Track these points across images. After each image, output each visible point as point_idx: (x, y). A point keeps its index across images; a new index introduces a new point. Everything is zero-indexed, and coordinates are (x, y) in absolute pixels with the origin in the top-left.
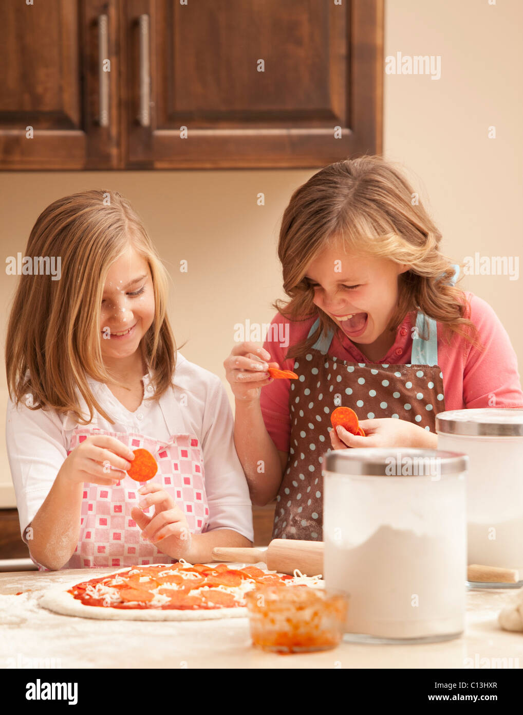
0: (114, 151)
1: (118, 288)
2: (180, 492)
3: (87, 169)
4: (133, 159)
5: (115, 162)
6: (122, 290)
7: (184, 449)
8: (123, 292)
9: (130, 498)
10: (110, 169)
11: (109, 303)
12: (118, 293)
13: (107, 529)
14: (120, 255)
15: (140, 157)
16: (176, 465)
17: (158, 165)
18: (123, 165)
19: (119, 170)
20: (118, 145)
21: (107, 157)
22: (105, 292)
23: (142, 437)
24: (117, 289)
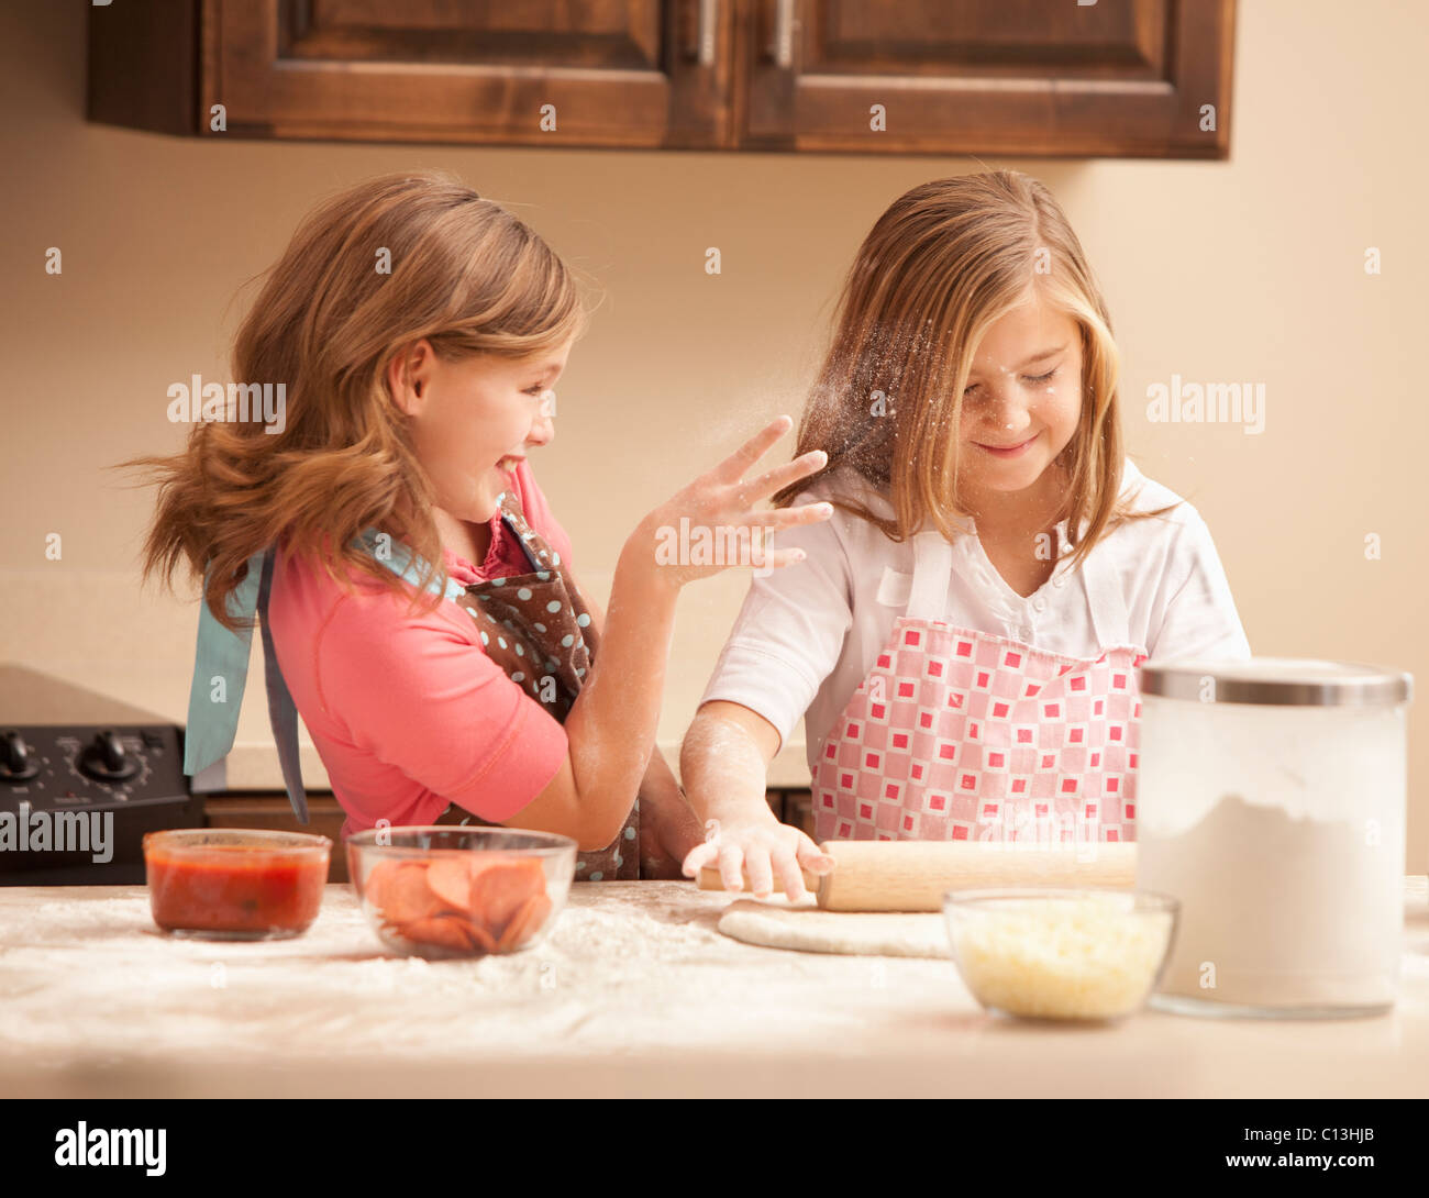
0: (721, 114)
1: (1003, 369)
2: (1098, 755)
3: (667, 146)
4: (756, 129)
5: (721, 135)
6: (1012, 372)
7: (1121, 672)
8: (1013, 375)
9: (992, 763)
10: (710, 148)
11: (983, 394)
12: (1002, 377)
13: (943, 818)
14: (1010, 307)
15: (767, 125)
16: (1099, 706)
17: (803, 143)
18: (735, 143)
19: (727, 150)
20: (729, 101)
21: (708, 126)
22: (973, 372)
23: (1024, 648)
24: (999, 370)
